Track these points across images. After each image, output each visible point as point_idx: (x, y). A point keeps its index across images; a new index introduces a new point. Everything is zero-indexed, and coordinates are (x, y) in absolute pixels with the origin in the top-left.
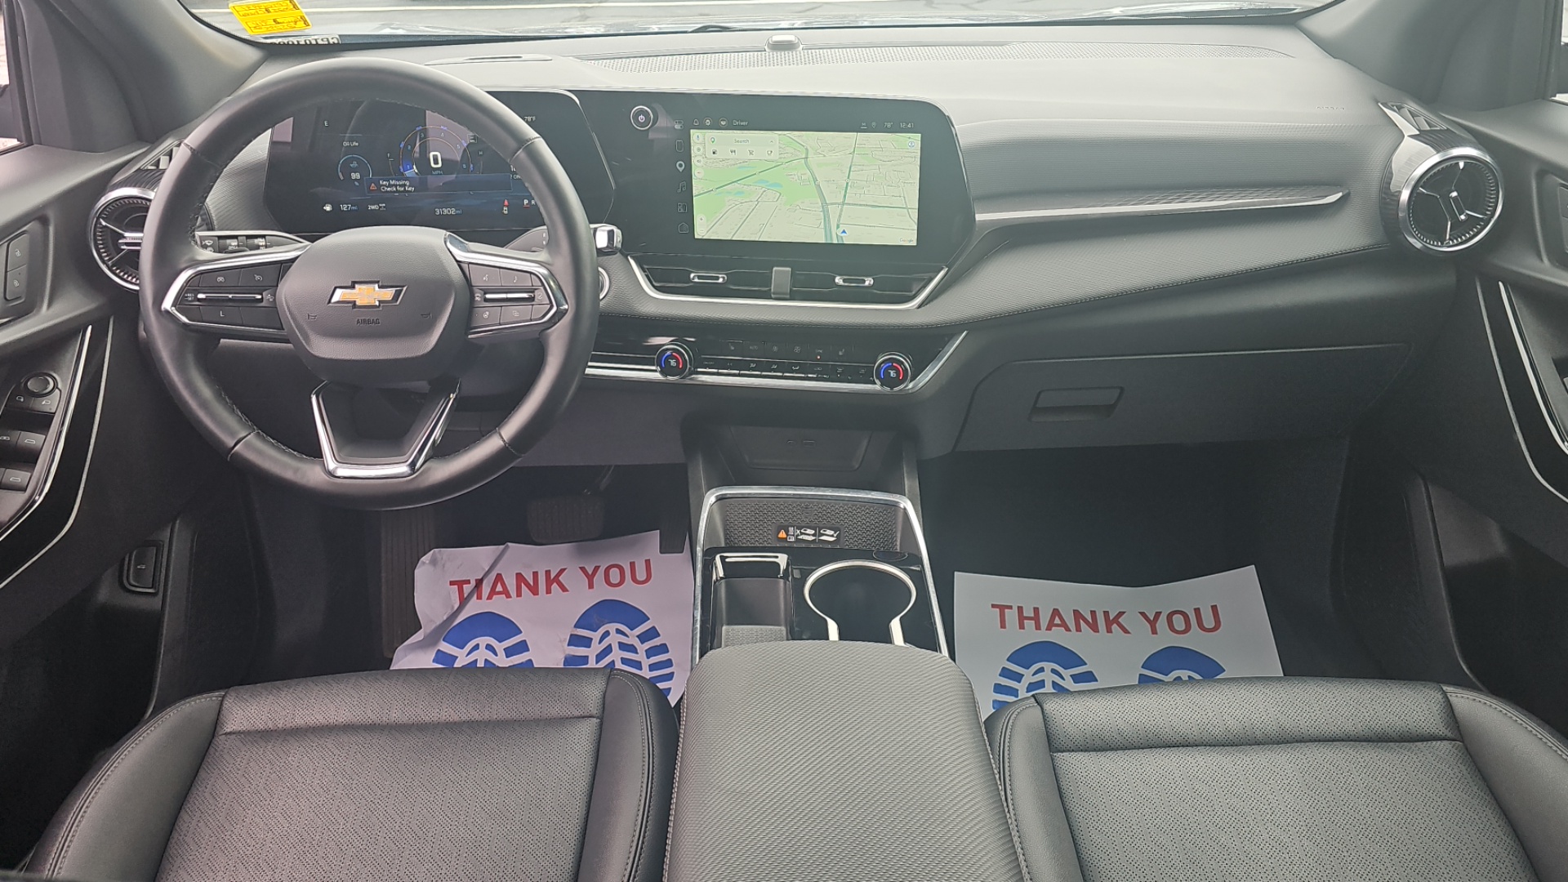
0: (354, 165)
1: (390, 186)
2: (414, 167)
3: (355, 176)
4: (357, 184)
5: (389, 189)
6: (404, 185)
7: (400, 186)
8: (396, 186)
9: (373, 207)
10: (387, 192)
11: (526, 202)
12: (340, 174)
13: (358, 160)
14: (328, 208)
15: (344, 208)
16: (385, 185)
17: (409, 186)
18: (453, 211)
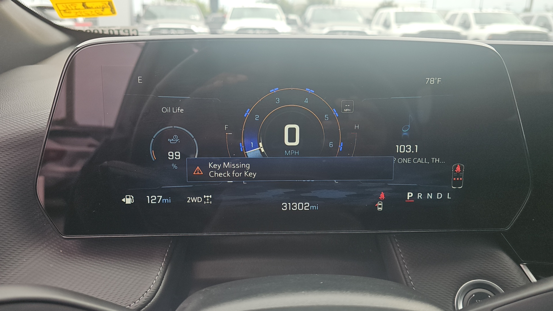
0: (174, 140)
1: (223, 170)
2: (261, 144)
3: (174, 155)
4: (175, 166)
5: (220, 175)
6: (243, 170)
7: (237, 170)
8: (230, 170)
9: (194, 200)
10: (218, 178)
11: (410, 195)
12: (152, 153)
13: (181, 134)
14: (128, 201)
15: (152, 200)
16: (216, 170)
17: (250, 171)
18: (306, 206)
